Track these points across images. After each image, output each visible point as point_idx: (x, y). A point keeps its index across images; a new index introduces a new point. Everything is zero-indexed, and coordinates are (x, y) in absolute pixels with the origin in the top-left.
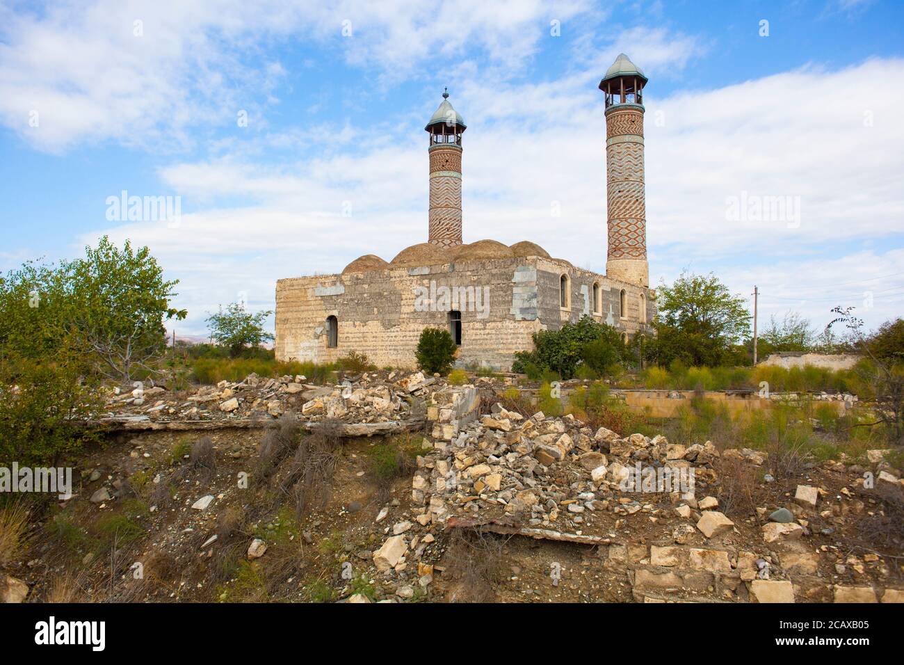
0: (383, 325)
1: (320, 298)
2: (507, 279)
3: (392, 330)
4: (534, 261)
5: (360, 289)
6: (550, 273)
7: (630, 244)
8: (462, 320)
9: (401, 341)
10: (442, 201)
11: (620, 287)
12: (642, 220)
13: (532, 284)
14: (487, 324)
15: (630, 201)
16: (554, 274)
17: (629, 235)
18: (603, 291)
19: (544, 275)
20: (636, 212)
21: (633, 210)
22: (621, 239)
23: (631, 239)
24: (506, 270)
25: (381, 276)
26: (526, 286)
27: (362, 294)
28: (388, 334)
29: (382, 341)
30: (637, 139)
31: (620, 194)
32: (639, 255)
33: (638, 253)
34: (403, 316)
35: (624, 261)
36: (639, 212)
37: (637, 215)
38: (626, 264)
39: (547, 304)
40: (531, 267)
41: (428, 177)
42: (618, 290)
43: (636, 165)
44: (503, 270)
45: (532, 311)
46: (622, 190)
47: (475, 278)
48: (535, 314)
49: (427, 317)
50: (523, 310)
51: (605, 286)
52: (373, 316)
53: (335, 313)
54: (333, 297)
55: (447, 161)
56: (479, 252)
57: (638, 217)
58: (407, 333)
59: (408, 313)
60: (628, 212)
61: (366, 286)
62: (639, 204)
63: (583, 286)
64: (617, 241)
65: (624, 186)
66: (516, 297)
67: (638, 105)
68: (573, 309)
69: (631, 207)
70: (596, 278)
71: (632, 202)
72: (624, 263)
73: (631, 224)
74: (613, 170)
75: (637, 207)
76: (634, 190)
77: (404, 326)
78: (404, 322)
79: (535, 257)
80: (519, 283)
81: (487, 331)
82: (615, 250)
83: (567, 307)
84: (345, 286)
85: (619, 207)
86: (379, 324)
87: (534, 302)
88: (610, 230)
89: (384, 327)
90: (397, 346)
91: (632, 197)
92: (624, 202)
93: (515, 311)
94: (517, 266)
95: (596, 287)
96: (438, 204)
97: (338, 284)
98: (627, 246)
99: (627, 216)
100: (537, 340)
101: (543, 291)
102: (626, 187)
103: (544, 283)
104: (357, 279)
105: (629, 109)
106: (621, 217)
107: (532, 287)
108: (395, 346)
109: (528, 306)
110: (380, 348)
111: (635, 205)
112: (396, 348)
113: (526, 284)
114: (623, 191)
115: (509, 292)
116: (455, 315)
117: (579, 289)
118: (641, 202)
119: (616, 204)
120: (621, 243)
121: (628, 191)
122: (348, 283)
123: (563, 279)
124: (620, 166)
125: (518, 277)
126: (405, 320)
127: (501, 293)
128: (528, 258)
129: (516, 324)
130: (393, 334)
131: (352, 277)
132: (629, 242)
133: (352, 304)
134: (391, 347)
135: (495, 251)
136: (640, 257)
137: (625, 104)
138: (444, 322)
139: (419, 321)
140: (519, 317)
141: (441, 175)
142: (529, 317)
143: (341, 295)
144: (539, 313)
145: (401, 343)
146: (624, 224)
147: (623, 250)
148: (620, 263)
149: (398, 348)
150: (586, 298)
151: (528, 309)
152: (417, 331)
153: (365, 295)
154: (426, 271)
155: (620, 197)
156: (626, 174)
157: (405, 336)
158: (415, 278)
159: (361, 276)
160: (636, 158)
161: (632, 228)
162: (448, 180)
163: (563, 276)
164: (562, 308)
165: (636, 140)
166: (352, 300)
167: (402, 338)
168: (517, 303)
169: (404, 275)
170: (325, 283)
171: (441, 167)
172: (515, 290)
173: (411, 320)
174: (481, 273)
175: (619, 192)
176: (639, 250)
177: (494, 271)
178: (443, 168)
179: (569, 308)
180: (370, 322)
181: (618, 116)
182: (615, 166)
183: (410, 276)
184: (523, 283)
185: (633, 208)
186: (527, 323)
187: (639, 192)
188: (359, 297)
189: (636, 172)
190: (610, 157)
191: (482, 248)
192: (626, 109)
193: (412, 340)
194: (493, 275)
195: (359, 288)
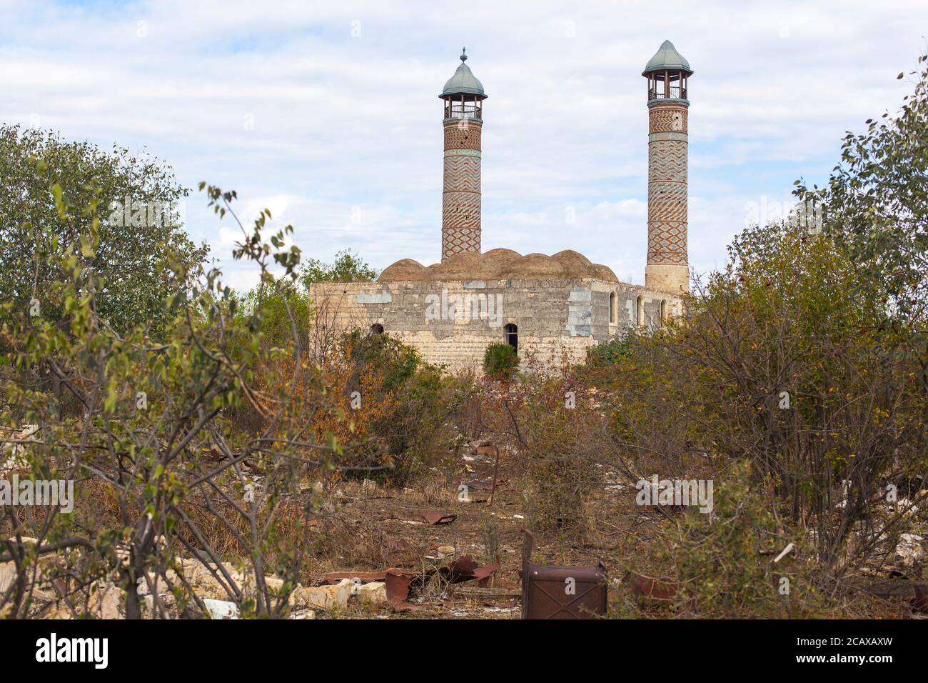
0: (436, 336)
1: (362, 305)
2: (563, 298)
3: (445, 341)
4: (589, 283)
5: (409, 299)
6: (601, 293)
7: (671, 248)
8: (519, 333)
9: (455, 351)
10: (460, 185)
11: (660, 298)
12: (684, 223)
13: (587, 304)
14: (544, 339)
15: (672, 203)
16: (605, 293)
17: (670, 239)
18: (645, 303)
19: (598, 295)
20: (678, 215)
21: (675, 213)
22: (662, 243)
23: (672, 243)
24: (563, 290)
25: (434, 287)
26: (582, 305)
27: (412, 304)
28: (441, 345)
29: (435, 351)
30: (681, 137)
31: (662, 195)
32: (680, 261)
33: (679, 259)
34: (457, 327)
35: (664, 267)
36: (681, 215)
37: (679, 218)
38: (666, 270)
39: (598, 322)
40: (586, 289)
41: (442, 154)
42: (659, 301)
43: (679, 165)
44: (560, 289)
45: (587, 328)
46: (664, 190)
47: (532, 295)
48: (589, 331)
49: (483, 329)
50: (578, 327)
51: (647, 298)
52: (424, 326)
53: (381, 321)
54: (379, 306)
55: (466, 138)
56: (532, 268)
57: (680, 220)
58: (461, 344)
59: (462, 325)
60: (670, 214)
61: (416, 296)
62: (681, 206)
63: (628, 301)
64: (658, 245)
65: (666, 187)
66: (572, 314)
67: (683, 100)
68: (619, 324)
69: (673, 210)
70: (639, 291)
71: (674, 205)
72: (665, 268)
73: (672, 228)
74: (655, 169)
75: (679, 209)
76: (676, 191)
77: (458, 337)
78: (457, 333)
79: (590, 279)
80: (575, 302)
81: (543, 345)
82: (655, 255)
83: (614, 322)
84: (392, 295)
85: (660, 209)
86: (431, 334)
87: (589, 321)
88: (650, 232)
89: (436, 337)
90: (450, 356)
91: (674, 199)
92: (666, 203)
93: (570, 327)
94: (573, 286)
95: (639, 299)
96: (456, 188)
97: (385, 292)
98: (668, 251)
99: (669, 219)
100: (590, 353)
101: (596, 309)
102: (669, 188)
103: (597, 302)
104: (406, 288)
105: (673, 105)
106: (662, 219)
107: (587, 306)
108: (448, 356)
109: (583, 324)
110: (432, 357)
111: (677, 207)
112: (449, 358)
113: (581, 304)
114: (665, 192)
115: (565, 310)
116: (511, 328)
117: (625, 304)
118: (683, 204)
119: (657, 206)
120: (662, 247)
121: (671, 193)
122: (396, 292)
123: (612, 296)
124: (663, 166)
125: (574, 296)
126: (459, 331)
127: (558, 310)
128: (584, 280)
129: (572, 340)
130: (446, 345)
131: (400, 286)
132: (671, 247)
133: (400, 313)
134: (443, 357)
135: (547, 267)
136: (681, 263)
137: (668, 99)
138: (500, 335)
139: (474, 333)
140: (574, 333)
141: (460, 153)
142: (583, 334)
143: (388, 303)
144: (593, 330)
145: (455, 353)
146: (665, 228)
147: (664, 255)
148: (660, 269)
149: (451, 358)
150: (630, 312)
151: (582, 326)
152: (472, 342)
153: (416, 305)
154: (482, 285)
155: (662, 198)
156: (669, 173)
157: (460, 347)
158: (470, 291)
159: (410, 285)
160: (680, 158)
161: (674, 232)
162: (467, 160)
163: (612, 293)
164: (610, 324)
165: (679, 138)
166: (400, 309)
167: (455, 349)
168: (573, 321)
169: (459, 287)
170: (369, 290)
171: (459, 144)
172: (571, 309)
173: (466, 332)
174: (537, 290)
175: (661, 192)
176: (680, 255)
177: (551, 290)
178: (462, 146)
179: (615, 324)
180: (420, 332)
181: (661, 111)
182: (657, 164)
183: (465, 289)
184: (579, 302)
185: (675, 210)
186: (582, 339)
187: (681, 193)
188: (408, 306)
189: (679, 172)
190: (652, 154)
191: (534, 264)
192: (670, 105)
193: (466, 351)
194: (550, 294)
195: (408, 297)
